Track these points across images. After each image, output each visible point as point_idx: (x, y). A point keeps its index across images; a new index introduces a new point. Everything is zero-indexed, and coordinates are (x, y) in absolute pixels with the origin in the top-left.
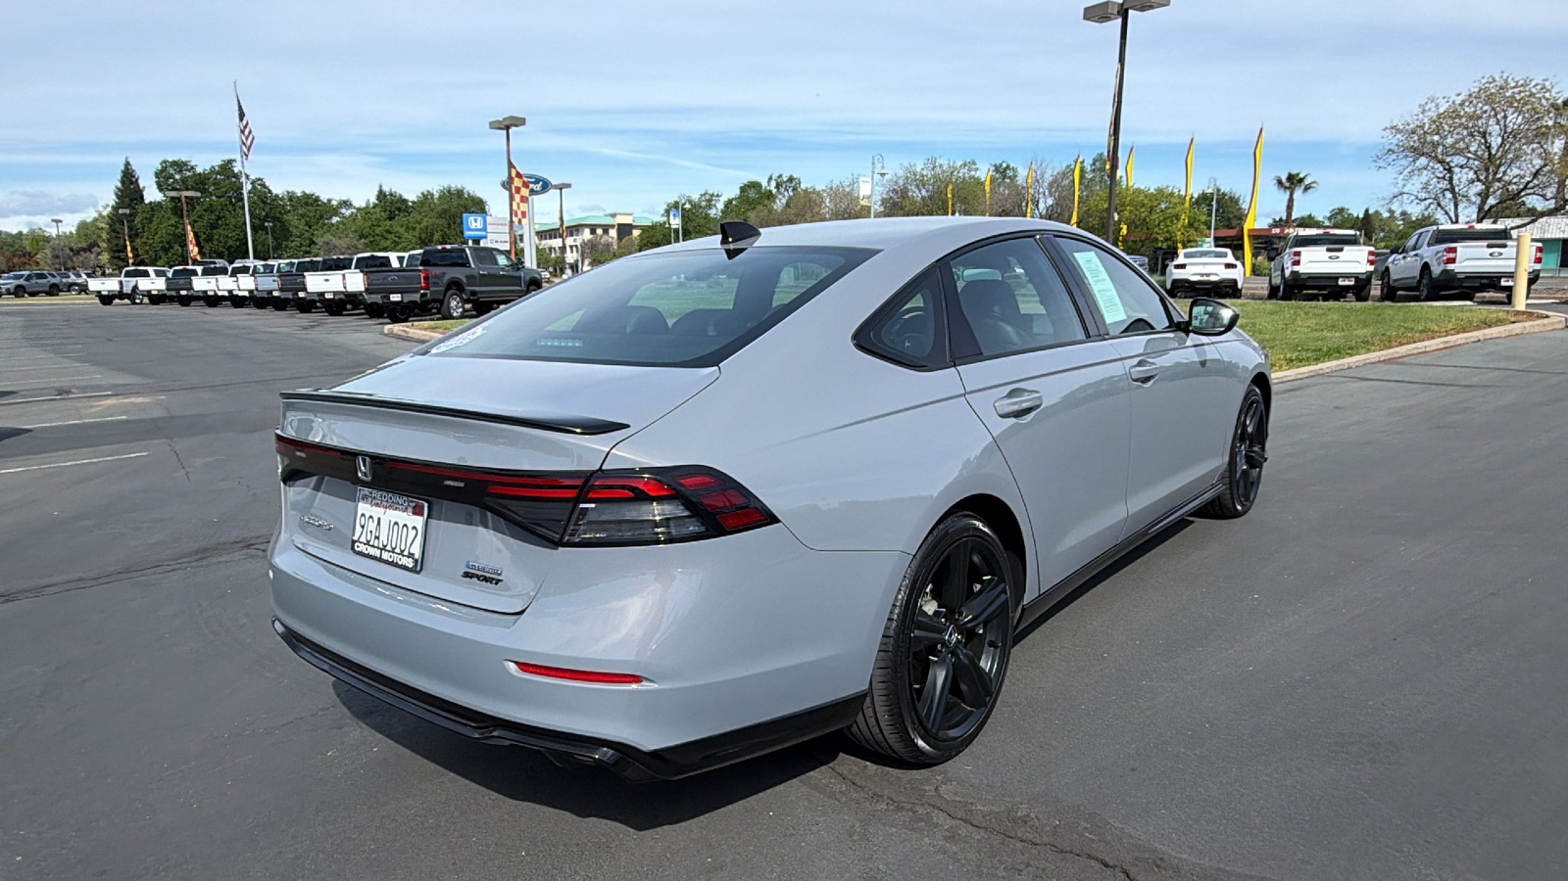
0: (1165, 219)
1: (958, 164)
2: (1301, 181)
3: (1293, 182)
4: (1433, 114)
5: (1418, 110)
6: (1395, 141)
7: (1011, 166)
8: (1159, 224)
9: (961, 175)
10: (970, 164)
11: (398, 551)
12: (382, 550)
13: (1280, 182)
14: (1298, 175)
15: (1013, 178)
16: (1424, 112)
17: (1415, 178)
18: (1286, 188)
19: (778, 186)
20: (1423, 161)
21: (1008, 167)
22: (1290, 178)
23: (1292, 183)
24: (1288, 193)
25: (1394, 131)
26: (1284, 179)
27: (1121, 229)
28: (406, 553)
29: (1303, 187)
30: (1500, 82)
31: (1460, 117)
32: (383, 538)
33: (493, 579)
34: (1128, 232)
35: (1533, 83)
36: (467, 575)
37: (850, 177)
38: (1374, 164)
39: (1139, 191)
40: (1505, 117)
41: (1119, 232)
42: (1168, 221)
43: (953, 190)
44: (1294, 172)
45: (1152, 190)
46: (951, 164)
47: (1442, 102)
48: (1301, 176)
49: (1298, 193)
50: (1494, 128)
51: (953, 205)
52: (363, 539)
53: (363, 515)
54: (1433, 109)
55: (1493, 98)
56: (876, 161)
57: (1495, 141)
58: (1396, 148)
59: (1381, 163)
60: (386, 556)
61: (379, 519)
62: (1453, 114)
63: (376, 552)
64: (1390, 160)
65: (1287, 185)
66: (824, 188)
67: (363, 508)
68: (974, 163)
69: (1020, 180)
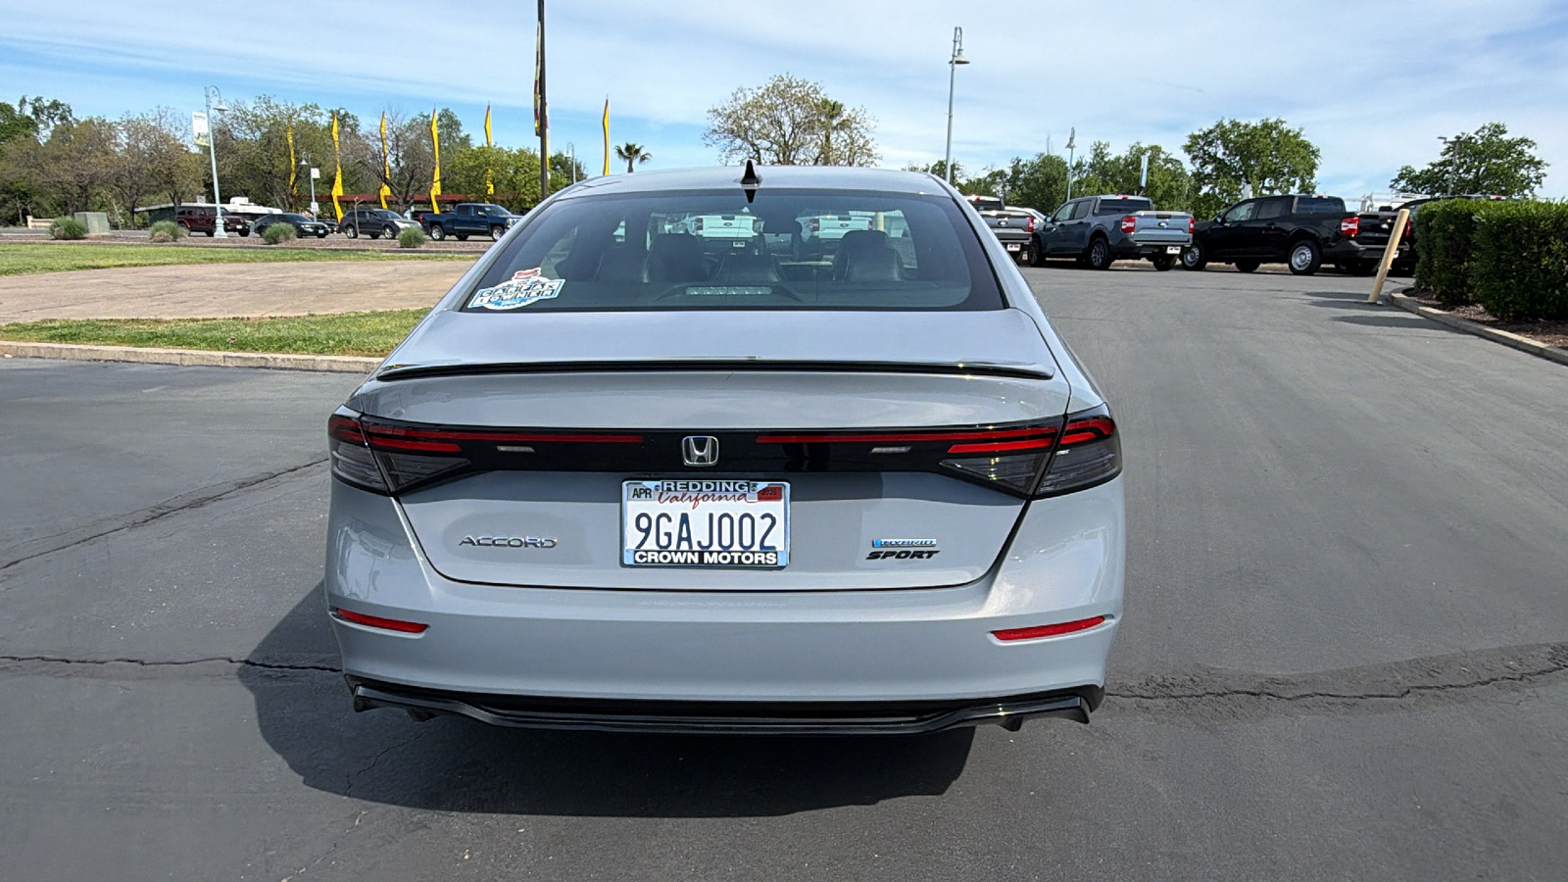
0: (530, 180)
1: (298, 107)
2: (637, 151)
3: (631, 152)
4: (742, 102)
5: (731, 98)
6: (716, 123)
7: (351, 113)
8: (525, 185)
9: (303, 119)
10: (312, 108)
13: (620, 152)
14: (634, 146)
15: (354, 128)
16: (736, 100)
17: (735, 156)
18: (625, 157)
19: (36, 111)
20: (739, 142)
21: (346, 114)
22: (629, 148)
23: (631, 154)
24: (628, 162)
25: (715, 114)
26: (623, 150)
27: (489, 188)
29: (639, 158)
30: (787, 81)
31: (761, 107)
33: (923, 552)
34: (495, 192)
35: (809, 85)
36: (874, 556)
37: (155, 110)
38: (703, 141)
39: (500, 151)
40: (792, 110)
41: (486, 191)
42: (533, 182)
43: (294, 136)
44: (631, 143)
45: (514, 151)
46: (290, 105)
47: (748, 93)
48: (637, 147)
49: (636, 162)
50: (786, 120)
51: (296, 152)
54: (742, 98)
55: (782, 91)
56: (211, 94)
57: (788, 129)
58: (717, 129)
59: (708, 141)
62: (757, 105)
64: (714, 139)
65: (626, 154)
66: (118, 120)
68: (317, 107)
69: (362, 131)
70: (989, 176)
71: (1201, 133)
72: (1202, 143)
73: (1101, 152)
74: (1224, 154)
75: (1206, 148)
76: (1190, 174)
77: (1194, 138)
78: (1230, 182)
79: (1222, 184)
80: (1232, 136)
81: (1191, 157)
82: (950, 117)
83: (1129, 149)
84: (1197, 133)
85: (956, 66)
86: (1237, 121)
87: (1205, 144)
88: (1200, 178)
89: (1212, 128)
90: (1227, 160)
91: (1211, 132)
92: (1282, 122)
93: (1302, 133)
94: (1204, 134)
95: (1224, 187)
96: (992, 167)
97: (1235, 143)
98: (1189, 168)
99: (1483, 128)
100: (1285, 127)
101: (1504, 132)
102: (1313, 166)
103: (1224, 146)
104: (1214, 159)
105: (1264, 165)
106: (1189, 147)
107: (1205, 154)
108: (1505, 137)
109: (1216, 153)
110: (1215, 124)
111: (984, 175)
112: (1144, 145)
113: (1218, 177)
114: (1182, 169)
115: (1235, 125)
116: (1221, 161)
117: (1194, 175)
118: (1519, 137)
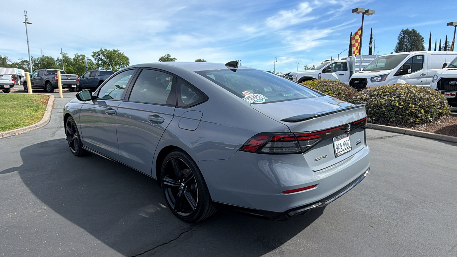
11: (347, 148)
12: (344, 151)
28: (348, 147)
32: (343, 147)
52: (338, 152)
53: (337, 145)
60: (345, 151)
61: (341, 143)
63: (343, 152)
67: (336, 143)
70: (21, 62)
71: (96, 52)
72: (97, 55)
73: (65, 56)
74: (104, 58)
75: (98, 56)
76: (95, 64)
77: (94, 53)
78: (107, 66)
79: (105, 67)
80: (105, 53)
81: (94, 59)
82: (28, 42)
83: (74, 55)
84: (95, 52)
85: (27, 24)
86: (106, 49)
87: (98, 55)
88: (98, 65)
89: (99, 51)
90: (105, 60)
91: (99, 52)
92: (118, 50)
93: (124, 53)
94: (97, 52)
95: (106, 68)
96: (22, 59)
97: (107, 55)
98: (95, 62)
99: (166, 55)
100: (120, 52)
101: (170, 56)
102: (129, 63)
103: (103, 56)
104: (102, 60)
105: (116, 62)
106: (93, 56)
107: (98, 58)
108: (171, 57)
109: (102, 58)
110: (100, 49)
111: (19, 61)
112: (79, 54)
113: (103, 64)
114: (93, 62)
115: (106, 50)
116: (103, 60)
117: (96, 64)
118: (173, 57)
